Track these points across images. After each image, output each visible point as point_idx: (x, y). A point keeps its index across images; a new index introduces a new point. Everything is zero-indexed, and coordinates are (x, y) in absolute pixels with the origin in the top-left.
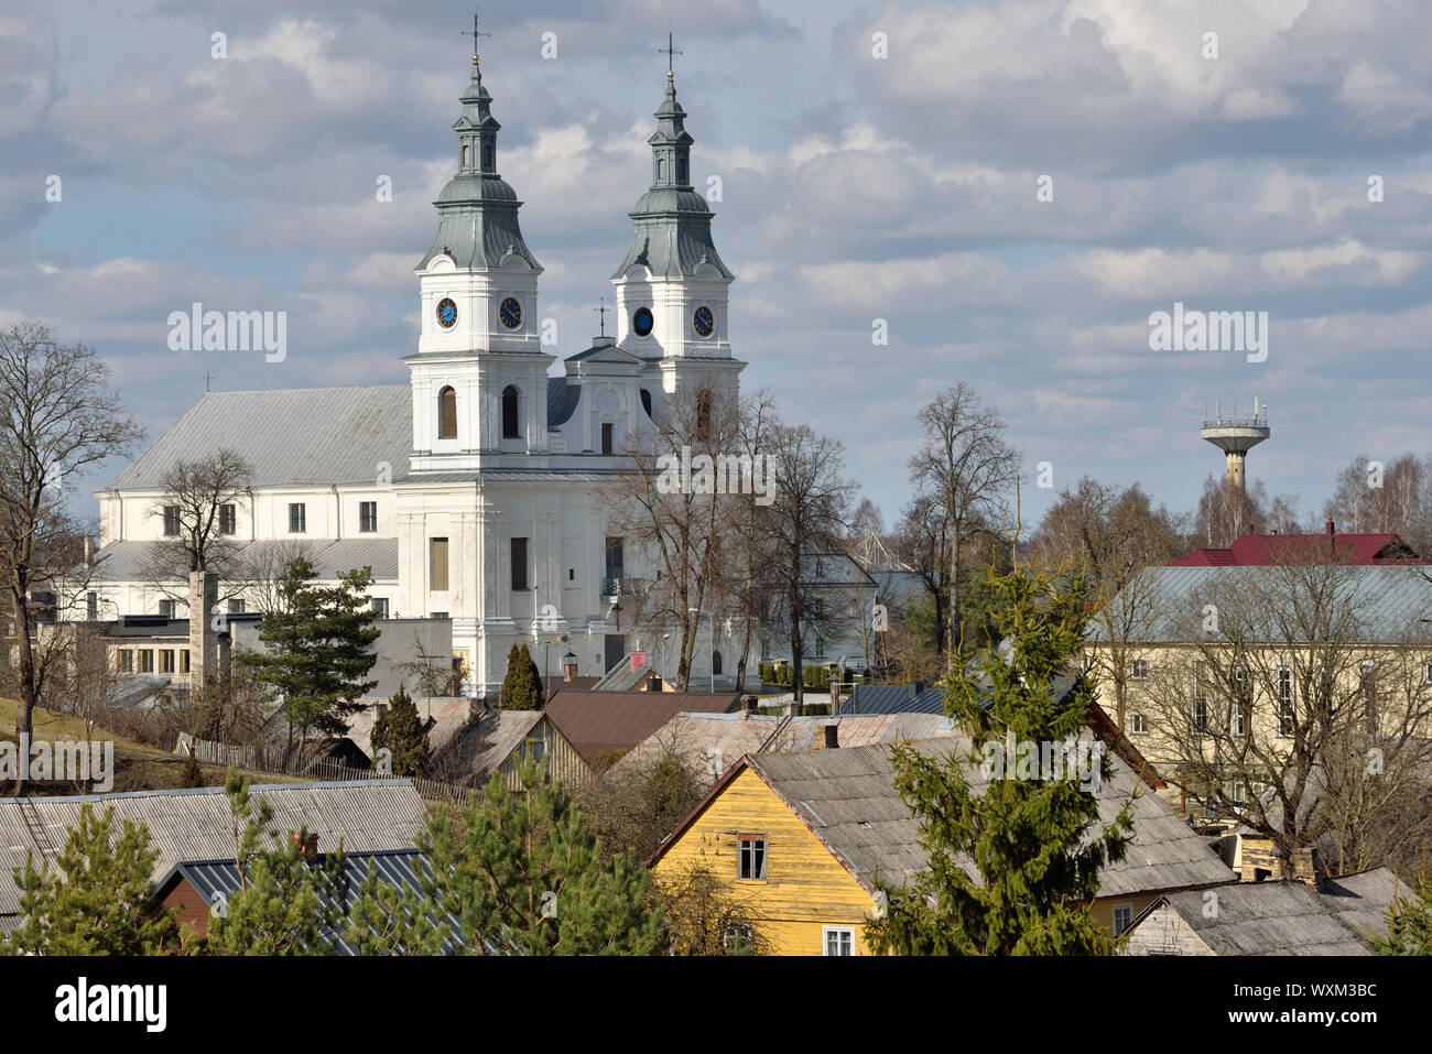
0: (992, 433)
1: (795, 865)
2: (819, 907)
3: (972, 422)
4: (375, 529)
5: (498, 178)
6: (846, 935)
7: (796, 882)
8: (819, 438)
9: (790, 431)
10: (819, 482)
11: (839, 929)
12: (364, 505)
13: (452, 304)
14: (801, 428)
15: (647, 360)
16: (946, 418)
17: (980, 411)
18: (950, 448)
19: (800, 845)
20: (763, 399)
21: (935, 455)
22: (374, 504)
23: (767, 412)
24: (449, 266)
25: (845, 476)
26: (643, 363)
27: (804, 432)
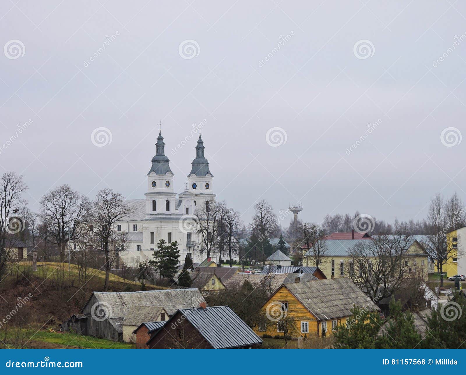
0: (270, 210)
1: (294, 308)
2: (300, 317)
3: (266, 208)
4: (136, 230)
5: (165, 155)
6: (306, 323)
7: (295, 312)
8: (235, 211)
9: (228, 210)
10: (235, 221)
11: (305, 322)
12: (134, 225)
13: (155, 182)
14: (231, 209)
15: (195, 194)
16: (261, 207)
17: (268, 206)
18: (261, 213)
19: (296, 304)
20: (224, 203)
21: (258, 215)
22: (136, 225)
23: (224, 206)
24: (155, 174)
25: (241, 219)
26: (195, 195)
27: (232, 210)
